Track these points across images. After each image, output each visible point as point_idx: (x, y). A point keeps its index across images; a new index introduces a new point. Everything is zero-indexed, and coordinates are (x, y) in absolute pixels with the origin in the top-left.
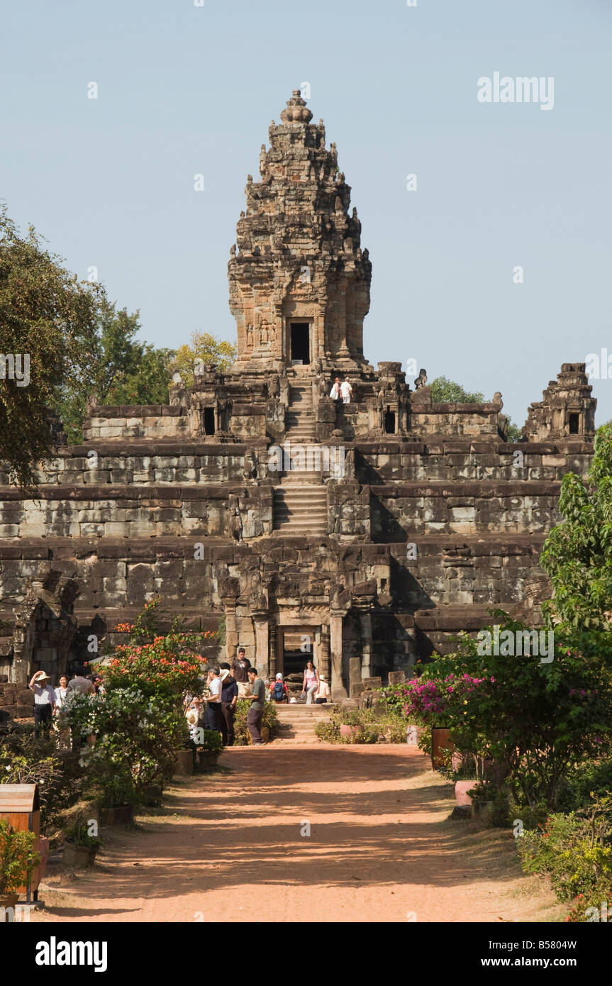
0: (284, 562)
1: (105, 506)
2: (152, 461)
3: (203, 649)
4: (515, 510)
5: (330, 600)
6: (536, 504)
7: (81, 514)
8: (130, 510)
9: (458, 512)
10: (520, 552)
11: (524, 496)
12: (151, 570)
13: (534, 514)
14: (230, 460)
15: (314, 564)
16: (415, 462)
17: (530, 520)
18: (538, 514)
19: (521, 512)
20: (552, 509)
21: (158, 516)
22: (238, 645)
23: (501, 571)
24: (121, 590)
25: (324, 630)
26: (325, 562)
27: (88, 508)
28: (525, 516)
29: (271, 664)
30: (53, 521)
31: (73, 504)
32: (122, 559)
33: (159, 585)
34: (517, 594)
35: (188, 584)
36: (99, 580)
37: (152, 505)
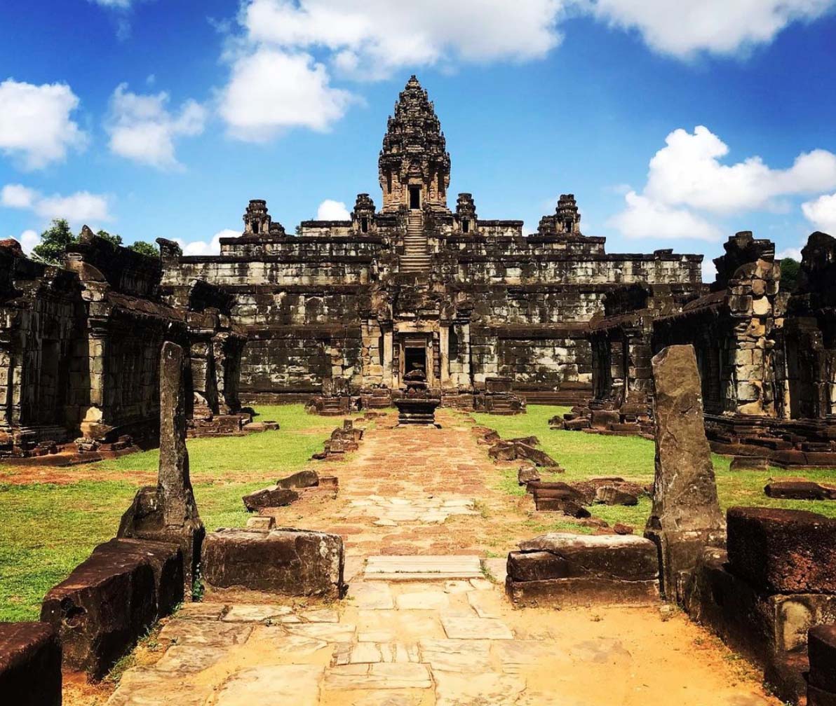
0: (404, 285)
1: (299, 266)
2: (331, 245)
4: (544, 270)
5: (440, 313)
6: (557, 266)
7: (285, 271)
8: (314, 269)
9: (510, 271)
11: (549, 261)
12: (321, 301)
13: (555, 273)
15: (427, 287)
17: (552, 276)
18: (558, 272)
19: (548, 271)
21: (330, 272)
22: (370, 347)
24: (302, 313)
25: (436, 336)
26: (436, 285)
27: (289, 268)
28: (550, 274)
29: (394, 361)
30: (267, 275)
31: (279, 265)
32: (302, 294)
33: (326, 311)
36: (288, 307)
37: (328, 266)
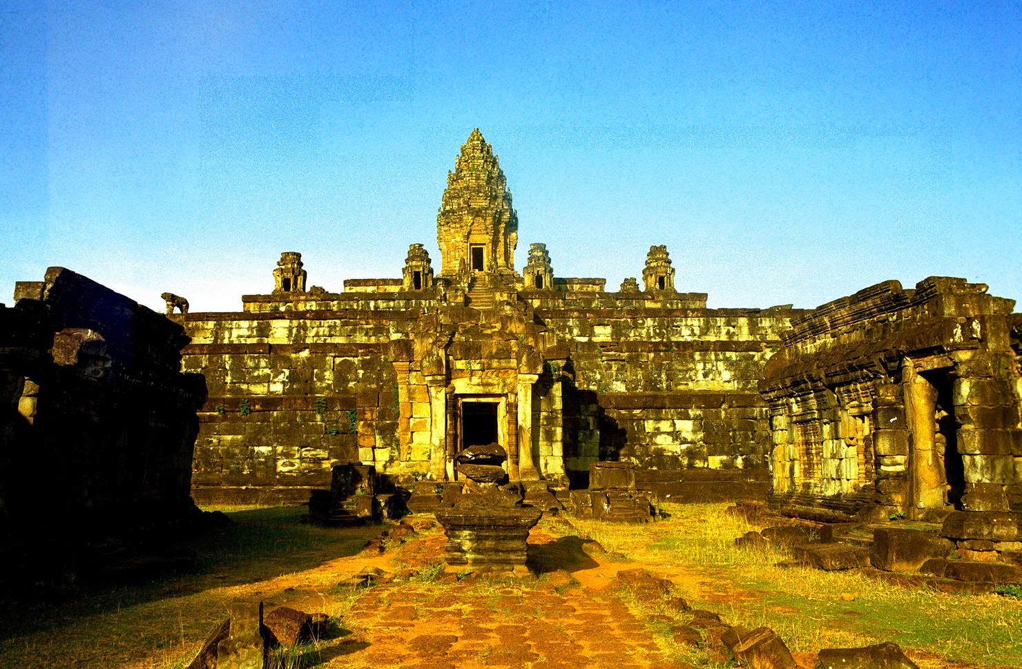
0: (464, 323)
1: (333, 324)
2: (375, 303)
3: (380, 425)
4: (640, 328)
5: (518, 364)
6: (656, 324)
8: (351, 327)
9: (597, 329)
10: (664, 348)
11: (647, 317)
12: (354, 363)
13: (654, 331)
14: (430, 303)
15: (499, 326)
16: (558, 305)
17: (652, 335)
18: (658, 331)
19: (645, 330)
20: (668, 327)
21: (372, 331)
22: (412, 417)
23: (648, 365)
24: (329, 380)
25: (511, 398)
26: (511, 323)
27: (320, 326)
28: (648, 333)
29: (448, 437)
30: (293, 335)
31: (308, 322)
32: (330, 354)
33: (361, 376)
34: (662, 384)
35: (385, 375)
36: (311, 370)
37: (367, 323)
